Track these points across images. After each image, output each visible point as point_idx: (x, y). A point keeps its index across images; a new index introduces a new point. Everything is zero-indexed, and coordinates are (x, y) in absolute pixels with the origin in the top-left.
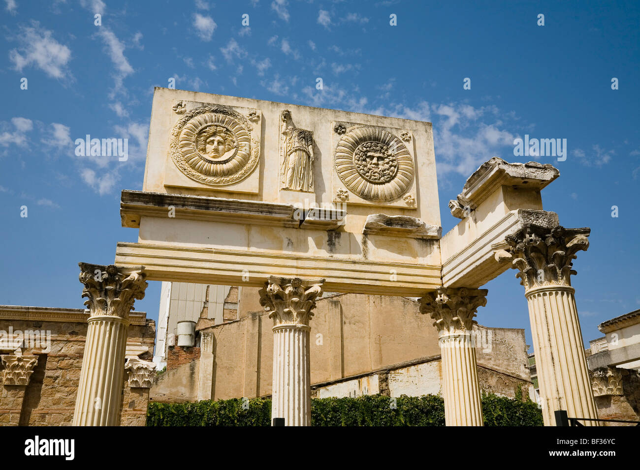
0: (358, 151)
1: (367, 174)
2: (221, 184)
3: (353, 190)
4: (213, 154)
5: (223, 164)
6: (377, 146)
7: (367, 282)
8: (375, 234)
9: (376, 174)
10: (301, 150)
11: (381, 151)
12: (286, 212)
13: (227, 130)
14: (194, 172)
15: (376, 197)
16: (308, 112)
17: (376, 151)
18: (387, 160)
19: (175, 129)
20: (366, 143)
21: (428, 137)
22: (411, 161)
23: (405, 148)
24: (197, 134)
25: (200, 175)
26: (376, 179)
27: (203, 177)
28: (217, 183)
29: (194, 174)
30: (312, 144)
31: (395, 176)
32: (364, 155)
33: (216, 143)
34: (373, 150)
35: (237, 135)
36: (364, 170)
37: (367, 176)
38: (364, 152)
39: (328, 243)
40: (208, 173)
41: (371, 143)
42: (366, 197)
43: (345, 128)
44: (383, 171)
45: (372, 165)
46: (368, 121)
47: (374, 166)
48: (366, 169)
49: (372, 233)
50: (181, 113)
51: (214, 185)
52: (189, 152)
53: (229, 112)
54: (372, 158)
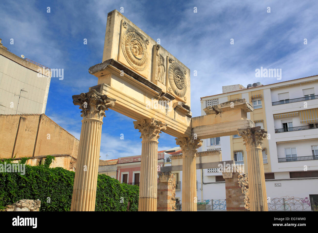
0: (175, 73)
2: (138, 69)
3: (173, 89)
4: (135, 54)
8: (178, 110)
10: (163, 65)
13: (141, 45)
18: (182, 80)
19: (124, 35)
20: (177, 71)
23: (185, 77)
25: (131, 62)
26: (179, 87)
29: (129, 60)
31: (183, 88)
33: (137, 49)
35: (144, 48)
36: (177, 81)
37: (177, 85)
38: (177, 74)
40: (134, 62)
41: (179, 71)
42: (176, 93)
43: (172, 61)
44: (181, 84)
50: (126, 28)
51: (135, 68)
52: (129, 49)
53: (141, 36)
54: (178, 77)
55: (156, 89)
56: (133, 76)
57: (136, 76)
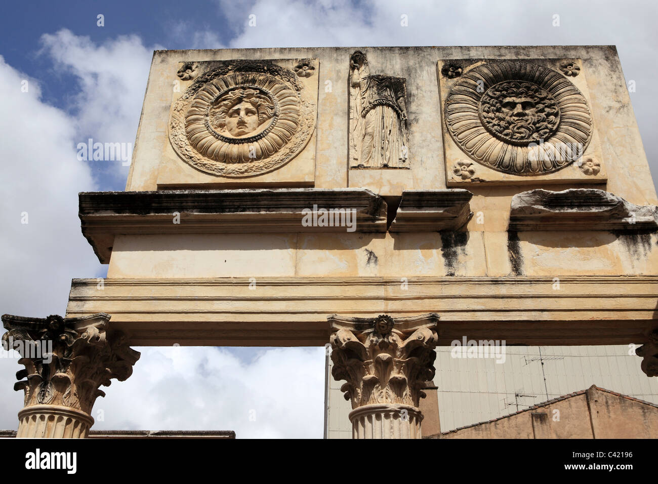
0: (486, 97)
1: (506, 131)
2: (250, 174)
3: (483, 160)
4: (237, 131)
5: (252, 142)
6: (520, 87)
7: (524, 317)
8: (532, 230)
9: (522, 130)
10: (383, 104)
11: (527, 93)
12: (360, 202)
13: (262, 92)
14: (205, 160)
15: (527, 168)
16: (397, 55)
17: (517, 95)
18: (541, 106)
19: (179, 102)
20: (499, 85)
21: (612, 66)
22: (585, 104)
23: (571, 85)
24: (212, 103)
25: (215, 163)
26: (522, 138)
27: (220, 165)
28: (242, 173)
29: (205, 162)
30: (403, 96)
31: (557, 130)
32: (496, 103)
33: (242, 113)
34: (512, 93)
35: (278, 97)
36: (499, 125)
37: (506, 135)
38: (497, 98)
39: (442, 252)
40: (227, 158)
41: (509, 83)
42: (508, 168)
43: (461, 68)
44: (534, 124)
45: (514, 117)
46: (500, 56)
47: (516, 118)
48: (502, 123)
49: (525, 228)
50: (191, 78)
51: (238, 176)
52: (198, 130)
53: (266, 68)
54: (513, 105)
55: (337, 202)
56: (194, 208)
57: (206, 202)
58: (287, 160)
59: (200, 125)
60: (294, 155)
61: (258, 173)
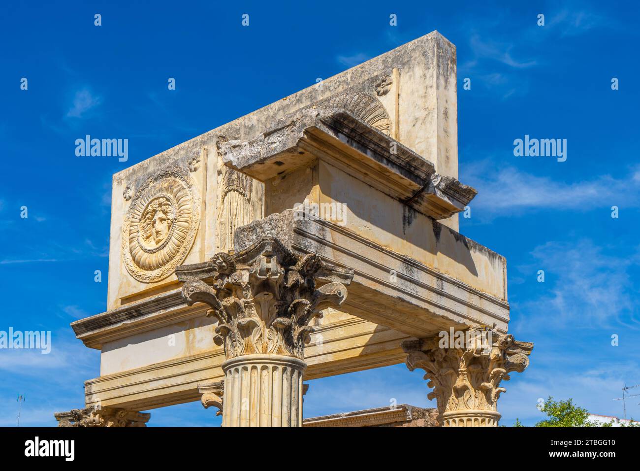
2: (165, 276)
4: (156, 239)
5: (163, 248)
10: (230, 191)
13: (167, 199)
19: (125, 223)
24: (141, 219)
25: (145, 272)
27: (148, 273)
28: (160, 277)
29: (141, 273)
35: (176, 200)
40: (151, 267)
50: (130, 197)
51: (158, 280)
52: (134, 247)
53: (170, 172)
58: (184, 258)
59: (135, 243)
60: (188, 251)
61: (169, 274)
